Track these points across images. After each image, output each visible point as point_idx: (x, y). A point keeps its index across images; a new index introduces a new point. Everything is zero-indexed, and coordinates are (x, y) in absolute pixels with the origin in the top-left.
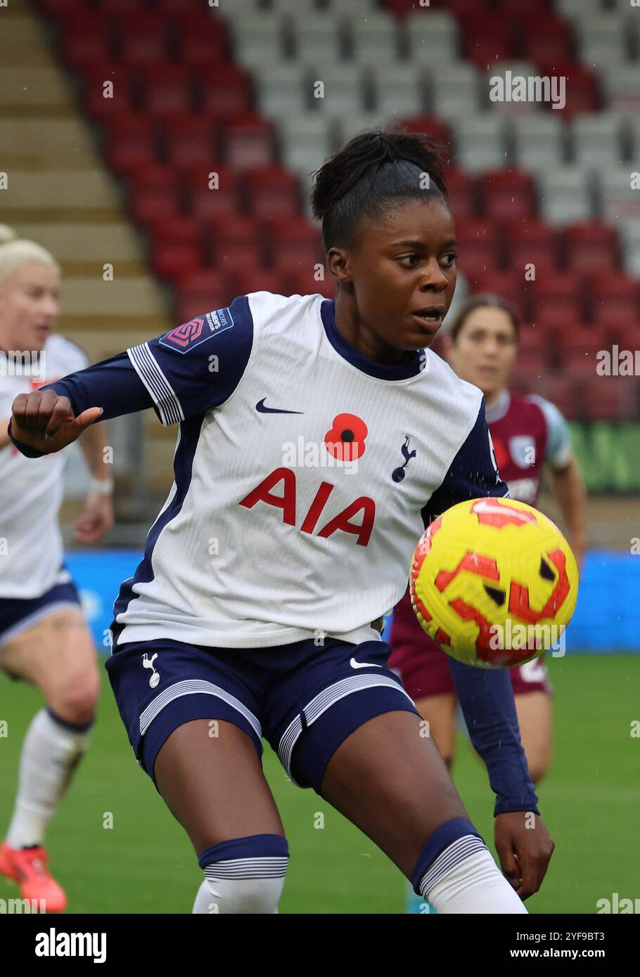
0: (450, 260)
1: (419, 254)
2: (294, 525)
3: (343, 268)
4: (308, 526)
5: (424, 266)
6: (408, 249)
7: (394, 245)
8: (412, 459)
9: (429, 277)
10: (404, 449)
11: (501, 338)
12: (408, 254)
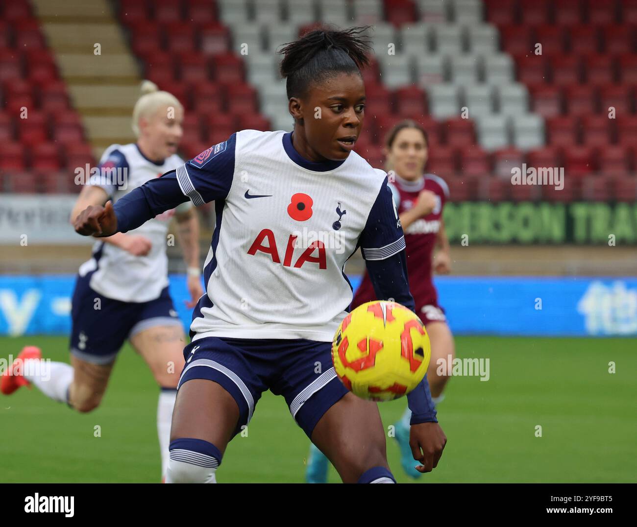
0: (361, 109)
1: (344, 104)
2: (280, 263)
3: (298, 110)
4: (287, 262)
5: (345, 112)
6: (337, 102)
7: (329, 99)
8: (343, 216)
9: (348, 119)
10: (338, 210)
11: (417, 146)
12: (337, 105)
